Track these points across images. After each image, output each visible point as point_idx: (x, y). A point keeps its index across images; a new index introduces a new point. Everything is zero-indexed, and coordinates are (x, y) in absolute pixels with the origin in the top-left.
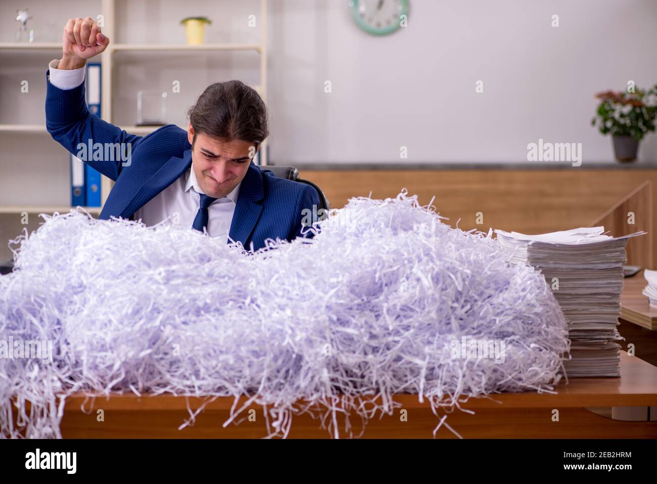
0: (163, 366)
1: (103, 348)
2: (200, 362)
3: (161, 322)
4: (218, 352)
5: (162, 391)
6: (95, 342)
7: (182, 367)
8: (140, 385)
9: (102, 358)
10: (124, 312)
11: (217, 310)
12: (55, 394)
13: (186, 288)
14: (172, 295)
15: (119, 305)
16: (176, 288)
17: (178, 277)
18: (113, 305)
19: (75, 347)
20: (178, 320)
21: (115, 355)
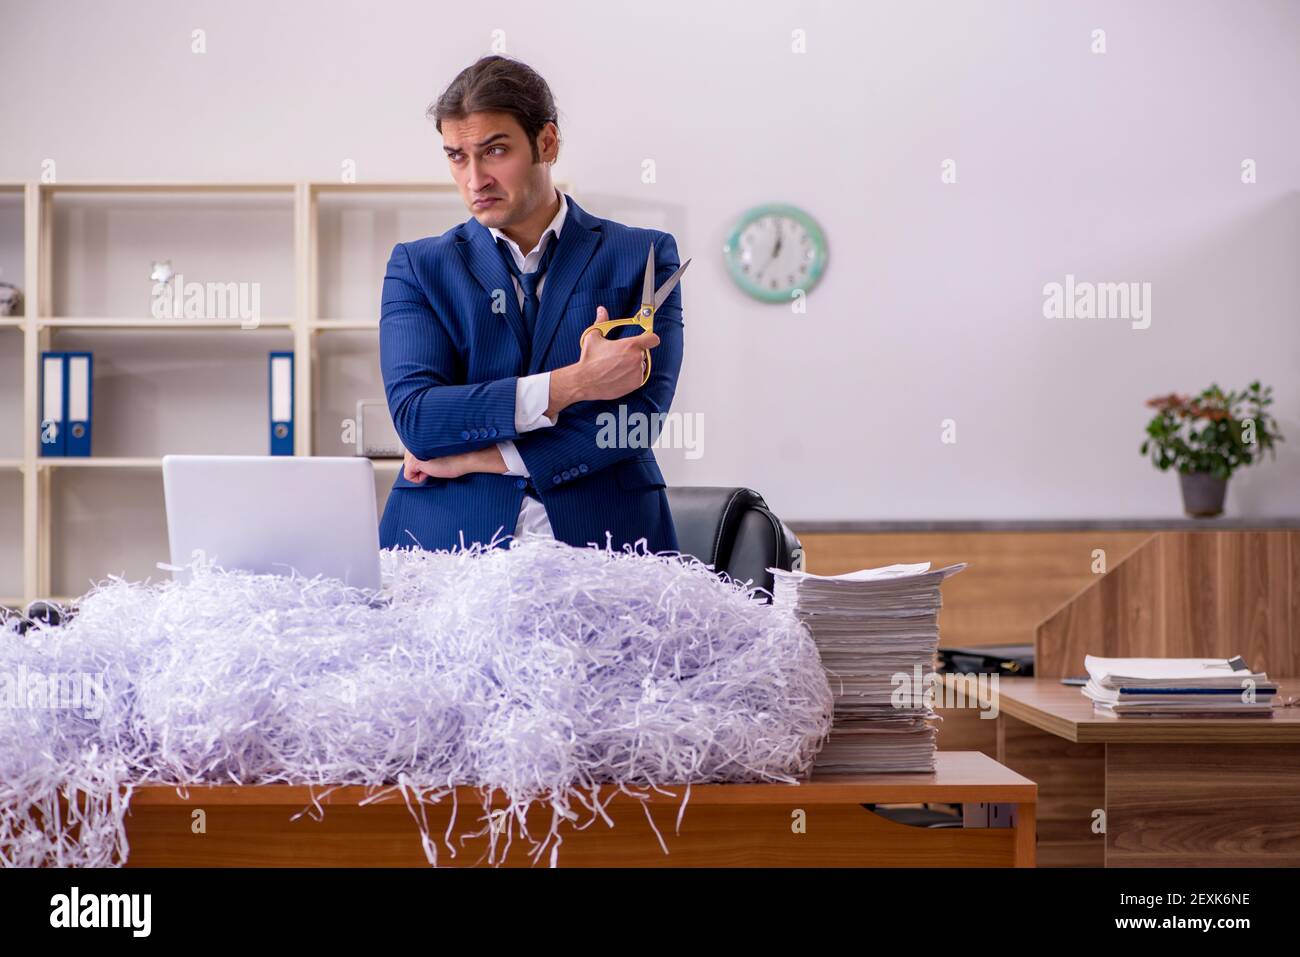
0: (275, 745)
1: (191, 720)
2: (326, 737)
3: (271, 685)
4: (350, 721)
5: (274, 778)
6: (180, 712)
7: (301, 747)
8: (243, 772)
9: (189, 733)
10: (220, 670)
11: (349, 667)
12: (120, 783)
13: (307, 638)
14: (287, 647)
15: (213, 663)
16: (293, 639)
17: (295, 625)
18: (205, 663)
19: (152, 721)
20: (296, 682)
21: (207, 729)
